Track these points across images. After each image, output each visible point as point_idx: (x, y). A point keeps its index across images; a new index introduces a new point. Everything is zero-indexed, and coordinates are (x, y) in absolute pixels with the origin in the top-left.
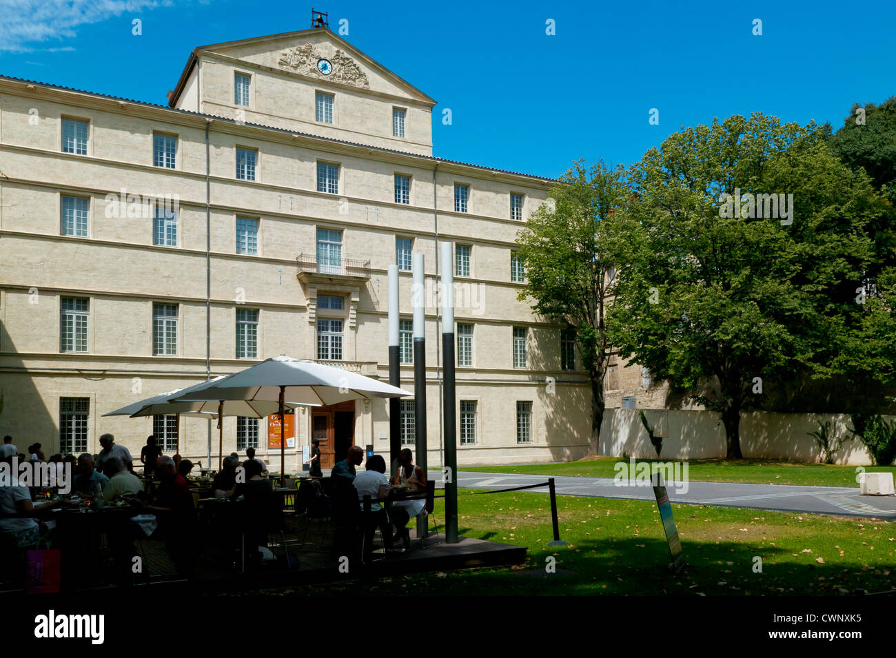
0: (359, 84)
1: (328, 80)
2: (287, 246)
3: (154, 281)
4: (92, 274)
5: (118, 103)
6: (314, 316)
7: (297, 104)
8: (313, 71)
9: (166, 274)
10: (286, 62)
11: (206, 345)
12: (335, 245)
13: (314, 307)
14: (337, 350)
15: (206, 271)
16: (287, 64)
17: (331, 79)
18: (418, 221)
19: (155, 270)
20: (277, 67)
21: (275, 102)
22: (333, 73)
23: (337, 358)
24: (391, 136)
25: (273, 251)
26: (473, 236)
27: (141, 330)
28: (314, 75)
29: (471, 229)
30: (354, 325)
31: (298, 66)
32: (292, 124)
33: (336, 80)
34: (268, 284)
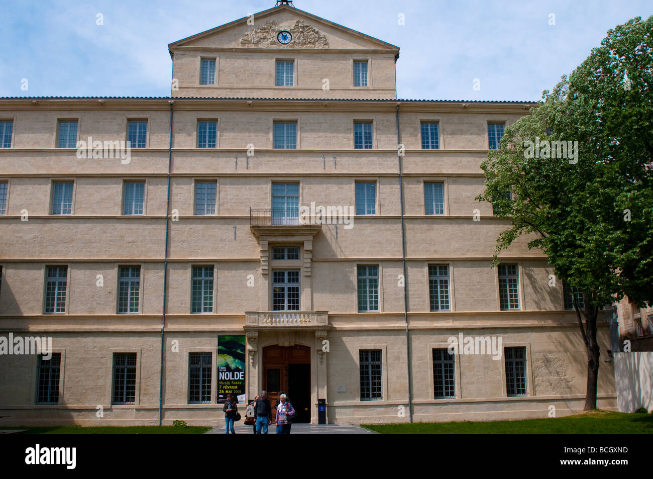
0: (319, 46)
1: (288, 48)
2: (242, 203)
3: (120, 246)
4: (71, 245)
5: (98, 102)
6: (267, 268)
7: (258, 74)
8: (273, 43)
9: (131, 240)
10: (248, 41)
11: (163, 302)
12: (293, 197)
13: (266, 259)
14: (293, 300)
15: (165, 234)
16: (249, 42)
17: (291, 47)
18: (380, 164)
19: (121, 237)
20: (240, 47)
21: (237, 76)
22: (292, 41)
23: (293, 309)
24: (352, 87)
25: (228, 210)
26: (445, 172)
27: (107, 292)
28: (274, 47)
29: (441, 165)
30: (309, 274)
31: (259, 42)
32: (253, 92)
33: (297, 47)
34: (223, 240)
